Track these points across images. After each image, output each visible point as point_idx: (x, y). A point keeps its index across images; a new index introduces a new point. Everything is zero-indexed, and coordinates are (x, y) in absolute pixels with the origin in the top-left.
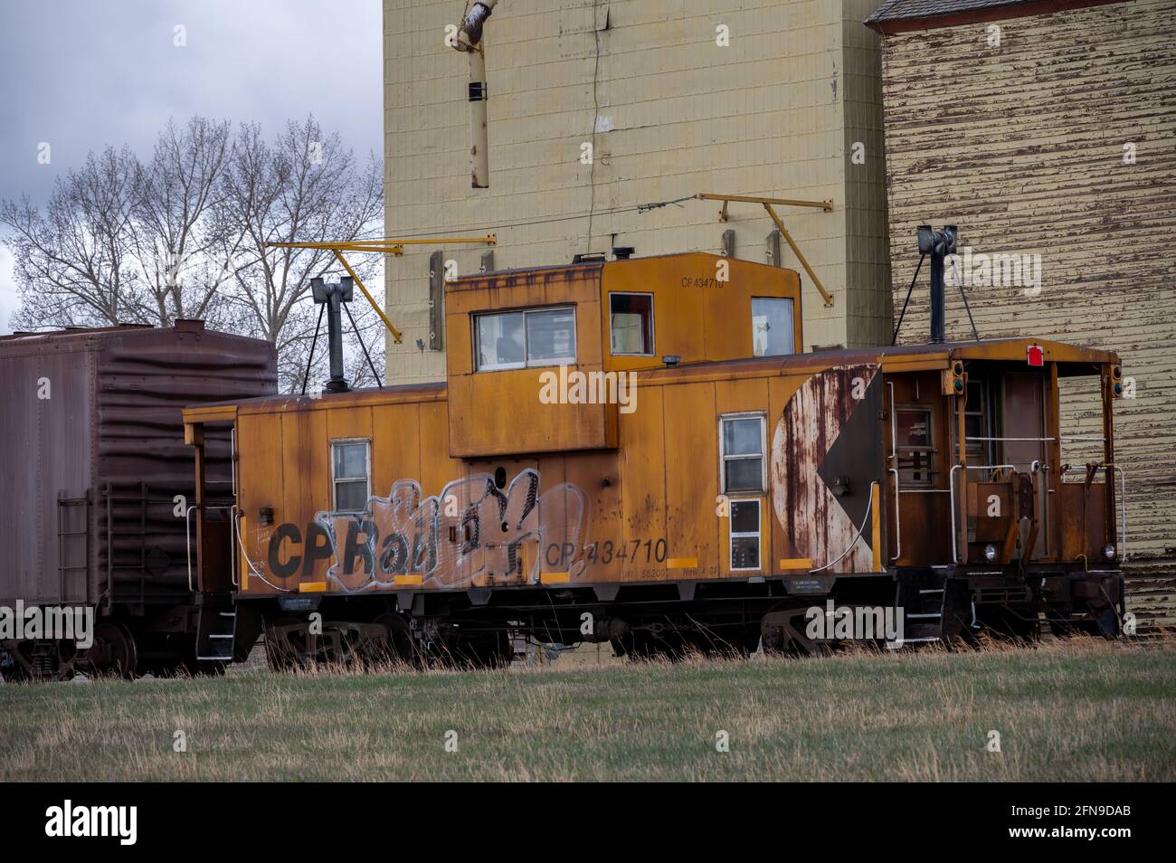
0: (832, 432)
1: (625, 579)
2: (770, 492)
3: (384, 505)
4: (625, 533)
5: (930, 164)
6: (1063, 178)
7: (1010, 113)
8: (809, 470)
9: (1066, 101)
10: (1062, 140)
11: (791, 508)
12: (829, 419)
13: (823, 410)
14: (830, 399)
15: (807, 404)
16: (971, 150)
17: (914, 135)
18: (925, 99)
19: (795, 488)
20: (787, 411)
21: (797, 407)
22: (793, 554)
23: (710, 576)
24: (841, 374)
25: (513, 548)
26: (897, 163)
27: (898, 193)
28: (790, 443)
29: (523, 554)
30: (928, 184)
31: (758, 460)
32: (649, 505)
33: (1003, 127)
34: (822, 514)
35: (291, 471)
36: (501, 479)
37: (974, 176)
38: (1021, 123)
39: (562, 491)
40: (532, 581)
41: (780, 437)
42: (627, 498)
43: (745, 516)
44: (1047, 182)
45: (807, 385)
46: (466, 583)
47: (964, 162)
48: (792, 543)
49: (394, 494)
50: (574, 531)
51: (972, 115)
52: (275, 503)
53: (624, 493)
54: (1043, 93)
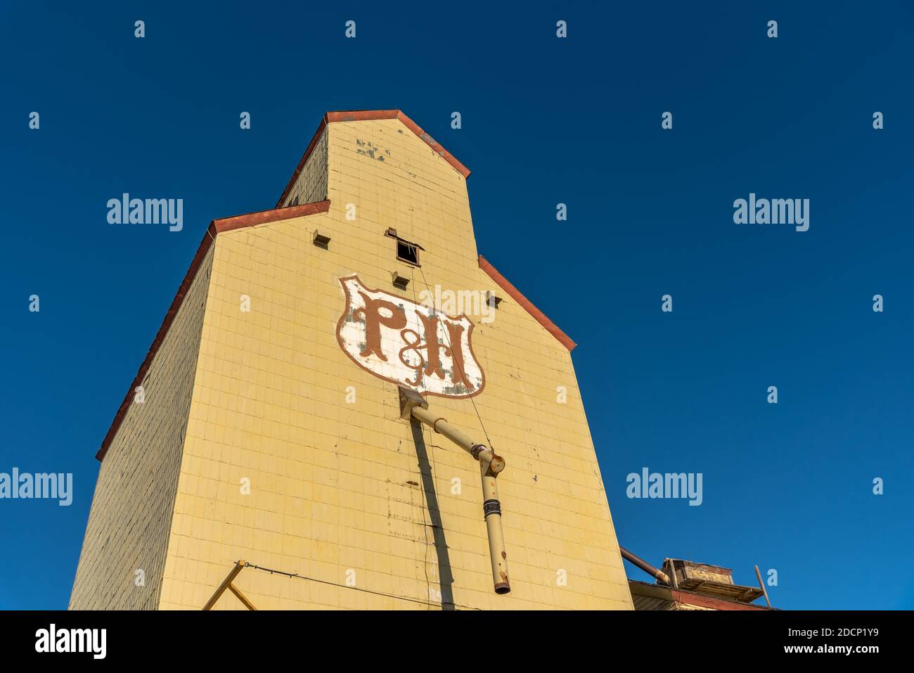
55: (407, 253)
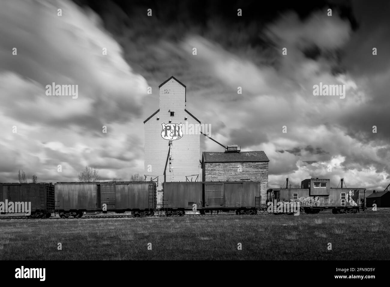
0: (353, 195)
1: (329, 206)
2: (346, 199)
3: (300, 199)
4: (329, 202)
5: (210, 174)
6: (224, 176)
7: (219, 170)
8: (350, 198)
9: (224, 170)
10: (224, 173)
11: (348, 201)
12: (353, 193)
13: (352, 193)
14: (353, 192)
15: (350, 192)
16: (214, 173)
17: (208, 171)
18: (210, 169)
19: (349, 199)
20: (348, 193)
21: (349, 192)
22: (348, 205)
23: (339, 206)
24: (354, 190)
25: (316, 203)
26: (206, 174)
27: (206, 176)
28: (348, 195)
29: (317, 204)
30: (210, 175)
31: (345, 197)
32: (332, 200)
33: (218, 172)
34: (352, 201)
35: (287, 196)
36: (315, 197)
37: (215, 175)
38: (220, 171)
39: (322, 198)
40: (318, 206)
41: (347, 195)
42: (330, 200)
43: (343, 201)
44: (222, 176)
45: (351, 191)
46: (310, 206)
47: (214, 174)
48: (348, 203)
49: (301, 198)
50: (323, 202)
51: (215, 170)
52: (285, 198)
53: (329, 199)
54: (222, 169)
55: (172, 114)
